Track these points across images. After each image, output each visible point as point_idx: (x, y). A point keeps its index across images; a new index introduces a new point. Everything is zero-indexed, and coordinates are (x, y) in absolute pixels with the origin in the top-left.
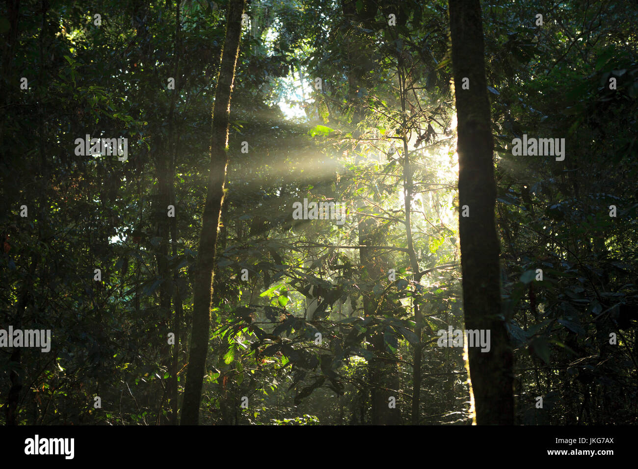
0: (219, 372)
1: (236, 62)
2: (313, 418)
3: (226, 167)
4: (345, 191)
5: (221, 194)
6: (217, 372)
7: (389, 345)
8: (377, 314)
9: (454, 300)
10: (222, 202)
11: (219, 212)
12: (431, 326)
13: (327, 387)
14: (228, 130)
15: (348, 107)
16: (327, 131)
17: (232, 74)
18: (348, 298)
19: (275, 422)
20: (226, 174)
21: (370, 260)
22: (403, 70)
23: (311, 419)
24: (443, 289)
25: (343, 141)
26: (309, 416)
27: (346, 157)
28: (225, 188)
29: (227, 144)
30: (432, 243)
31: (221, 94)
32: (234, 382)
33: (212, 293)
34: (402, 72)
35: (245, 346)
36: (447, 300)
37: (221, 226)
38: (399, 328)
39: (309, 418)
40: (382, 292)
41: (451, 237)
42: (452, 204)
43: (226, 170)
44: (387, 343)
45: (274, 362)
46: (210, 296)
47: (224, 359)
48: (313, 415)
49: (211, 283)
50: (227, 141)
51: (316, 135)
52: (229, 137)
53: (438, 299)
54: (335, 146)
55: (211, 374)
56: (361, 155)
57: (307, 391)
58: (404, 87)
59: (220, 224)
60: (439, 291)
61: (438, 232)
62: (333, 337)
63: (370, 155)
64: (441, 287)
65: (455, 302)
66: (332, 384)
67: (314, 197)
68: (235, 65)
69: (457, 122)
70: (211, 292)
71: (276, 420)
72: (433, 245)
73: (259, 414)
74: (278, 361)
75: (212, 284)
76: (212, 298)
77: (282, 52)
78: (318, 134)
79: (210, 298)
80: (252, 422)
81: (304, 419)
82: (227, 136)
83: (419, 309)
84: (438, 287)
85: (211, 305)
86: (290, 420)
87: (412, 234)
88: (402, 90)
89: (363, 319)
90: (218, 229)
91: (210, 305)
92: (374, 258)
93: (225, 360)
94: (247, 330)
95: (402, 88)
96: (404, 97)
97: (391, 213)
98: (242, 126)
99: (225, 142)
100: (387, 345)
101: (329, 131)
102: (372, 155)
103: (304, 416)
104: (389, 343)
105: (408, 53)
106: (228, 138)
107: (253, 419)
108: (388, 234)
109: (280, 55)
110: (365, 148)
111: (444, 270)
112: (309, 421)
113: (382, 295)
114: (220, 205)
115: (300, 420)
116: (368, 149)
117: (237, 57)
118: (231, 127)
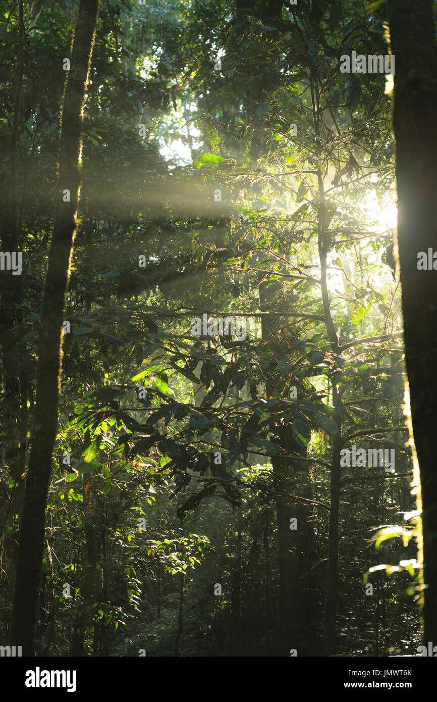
0: (77, 472)
1: (92, 50)
2: (202, 538)
3: (79, 191)
4: (241, 238)
5: (73, 226)
6: (74, 472)
7: (299, 435)
8: (284, 397)
9: (384, 377)
10: (74, 237)
11: (70, 250)
12: (354, 418)
13: (220, 496)
14: (81, 142)
15: (245, 129)
16: (216, 162)
17: (87, 67)
18: (245, 382)
19: (153, 544)
20: (79, 199)
21: (274, 334)
22: (316, 83)
23: (199, 540)
24: (371, 364)
25: (239, 177)
26: (196, 536)
27: (243, 199)
28: (78, 217)
29: (80, 159)
30: (355, 311)
31: (72, 92)
32: (100, 492)
33: (61, 358)
34: (315, 85)
35: (112, 443)
36: (375, 377)
37: (73, 269)
38: (312, 412)
39: (197, 538)
40: (290, 368)
41: (381, 303)
42: (381, 260)
43: (79, 194)
44: (296, 432)
45: (151, 465)
46: (59, 361)
47: (83, 455)
48: (202, 534)
49: (59, 343)
50: (80, 156)
51: (202, 167)
52: (83, 151)
53: (362, 377)
54: (228, 185)
55: (66, 474)
56: (263, 200)
57: (193, 502)
58: (318, 106)
59: (72, 267)
60: (365, 367)
61: (363, 296)
62: (226, 427)
63: (273, 202)
64: (368, 361)
65: (386, 379)
66: (225, 491)
67: (200, 246)
68: (91, 55)
69: (393, 84)
70: (59, 356)
71: (154, 541)
72: (357, 314)
73: (134, 537)
74: (156, 463)
75: (61, 346)
76: (61, 364)
77: (160, 77)
78: (205, 165)
79: (59, 364)
80: (123, 544)
81: (191, 540)
82: (81, 149)
83: (338, 392)
84: (363, 361)
85: (60, 374)
86: (172, 541)
87: (329, 299)
88: (316, 110)
89: (265, 402)
90: (69, 272)
91: (58, 373)
92: (280, 331)
93: (84, 457)
94: (115, 423)
95: (316, 107)
96: (318, 117)
97: (301, 269)
98: (100, 138)
99: (78, 157)
100: (297, 436)
101: (220, 161)
102: (277, 201)
103: (190, 536)
104: (299, 433)
105: (323, 59)
106: (81, 152)
107: (125, 541)
108: (298, 303)
109: (158, 80)
110: (268, 192)
111: (370, 343)
112: (197, 542)
113: (290, 371)
114: (72, 240)
115: (186, 541)
116: (271, 194)
117: (93, 44)
118: (85, 137)
